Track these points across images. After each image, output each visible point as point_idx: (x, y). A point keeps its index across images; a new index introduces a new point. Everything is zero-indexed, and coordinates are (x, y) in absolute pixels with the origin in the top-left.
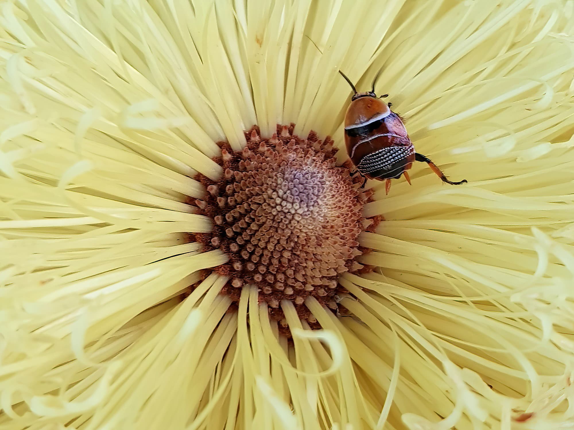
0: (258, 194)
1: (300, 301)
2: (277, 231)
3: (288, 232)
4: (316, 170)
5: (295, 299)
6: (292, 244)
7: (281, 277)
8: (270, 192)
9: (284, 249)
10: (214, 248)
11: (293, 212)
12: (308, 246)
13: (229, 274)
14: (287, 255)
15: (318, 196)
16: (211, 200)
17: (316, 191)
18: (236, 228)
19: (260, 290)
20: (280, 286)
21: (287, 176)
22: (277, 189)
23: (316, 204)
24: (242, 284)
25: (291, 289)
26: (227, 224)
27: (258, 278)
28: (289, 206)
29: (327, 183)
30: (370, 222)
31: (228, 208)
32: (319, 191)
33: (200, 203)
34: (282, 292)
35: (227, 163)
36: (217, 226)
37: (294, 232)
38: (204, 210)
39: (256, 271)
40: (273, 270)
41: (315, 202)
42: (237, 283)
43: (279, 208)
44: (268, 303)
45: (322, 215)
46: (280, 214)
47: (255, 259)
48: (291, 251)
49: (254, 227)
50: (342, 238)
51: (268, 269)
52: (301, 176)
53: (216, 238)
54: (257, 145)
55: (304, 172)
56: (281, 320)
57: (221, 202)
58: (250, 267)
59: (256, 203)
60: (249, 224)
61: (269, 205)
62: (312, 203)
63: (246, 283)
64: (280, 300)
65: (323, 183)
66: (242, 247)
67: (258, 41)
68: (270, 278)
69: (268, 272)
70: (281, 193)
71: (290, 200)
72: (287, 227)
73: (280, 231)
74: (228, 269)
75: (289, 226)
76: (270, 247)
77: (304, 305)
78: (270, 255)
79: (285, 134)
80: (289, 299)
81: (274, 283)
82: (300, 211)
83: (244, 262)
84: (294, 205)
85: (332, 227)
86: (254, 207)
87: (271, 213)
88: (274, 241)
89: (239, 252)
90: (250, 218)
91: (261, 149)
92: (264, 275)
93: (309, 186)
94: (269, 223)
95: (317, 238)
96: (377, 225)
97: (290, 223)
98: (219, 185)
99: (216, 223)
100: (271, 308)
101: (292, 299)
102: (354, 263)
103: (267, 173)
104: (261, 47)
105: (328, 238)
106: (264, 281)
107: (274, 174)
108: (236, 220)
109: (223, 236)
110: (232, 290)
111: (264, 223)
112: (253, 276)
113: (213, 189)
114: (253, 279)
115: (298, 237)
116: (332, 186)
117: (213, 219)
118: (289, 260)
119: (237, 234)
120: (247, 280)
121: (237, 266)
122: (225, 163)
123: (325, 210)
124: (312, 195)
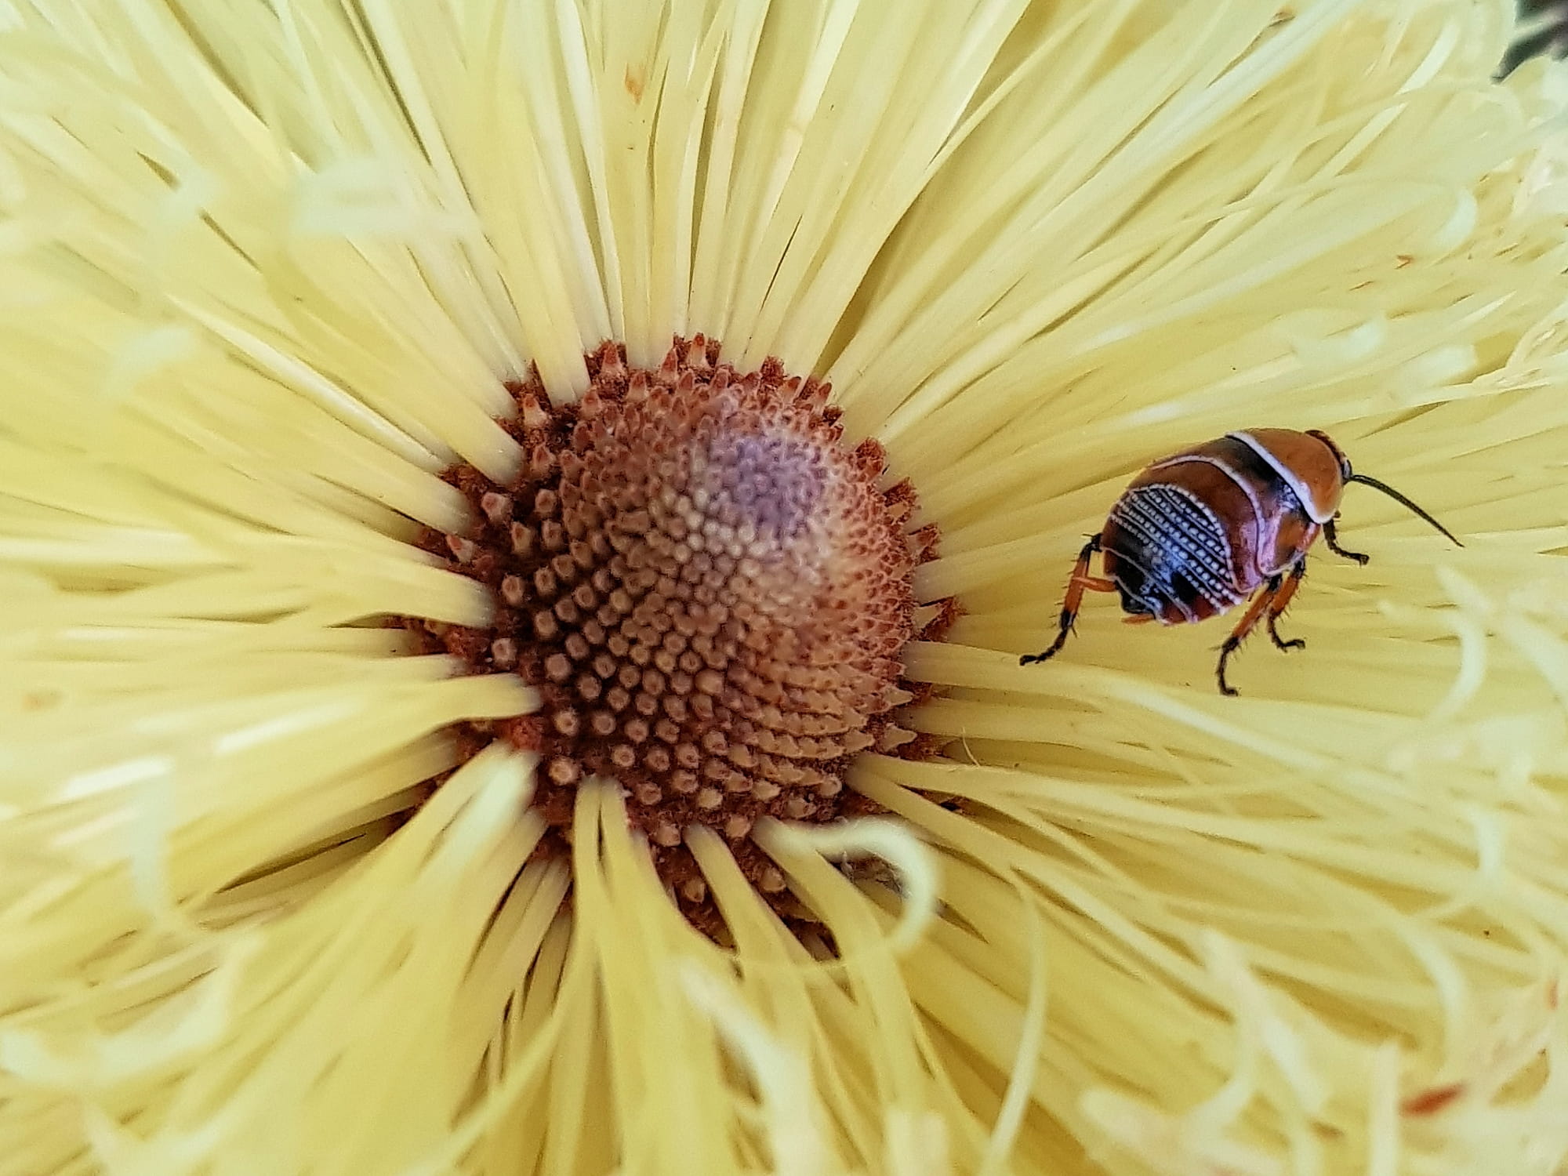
0: (631, 508)
1: (739, 827)
2: (686, 612)
3: (719, 613)
4: (798, 438)
5: (723, 823)
6: (730, 650)
7: (688, 754)
8: (669, 496)
9: (705, 667)
10: (497, 670)
11: (736, 550)
12: (773, 660)
13: (542, 746)
14: (712, 683)
15: (807, 509)
16: (491, 536)
17: (802, 494)
18: (566, 610)
19: (627, 793)
20: (683, 783)
21: (718, 451)
22: (691, 489)
23: (802, 530)
24: (579, 775)
25: (714, 792)
26: (538, 601)
27: (623, 757)
28: (726, 533)
29: (831, 474)
30: (931, 614)
31: (541, 554)
32: (809, 494)
33: (459, 546)
34: (691, 800)
35: (536, 433)
36: (510, 607)
37: (736, 613)
38: (470, 565)
39: (619, 737)
40: (670, 732)
41: (799, 524)
42: (564, 772)
43: (695, 541)
44: (648, 832)
45: (818, 565)
46: (697, 560)
47: (618, 700)
48: (724, 672)
49: (619, 602)
50: (864, 645)
51: (652, 730)
52: (760, 450)
53: (505, 642)
54: (622, 387)
55: (768, 441)
56: (684, 883)
57: (521, 540)
58: (604, 724)
59: (625, 533)
60: (603, 599)
61: (667, 534)
62: (791, 528)
63: (588, 770)
64: (683, 824)
65: (820, 474)
66: (581, 667)
67: (631, 85)
68: (658, 759)
69: (654, 740)
70: (702, 496)
71: (729, 515)
72: (717, 599)
73: (695, 610)
74: (541, 729)
75: (724, 595)
76: (664, 661)
77: (748, 840)
78: (661, 686)
79: (698, 360)
80: (709, 822)
81: (670, 773)
82: (758, 550)
83: (585, 709)
84: (741, 531)
85: (842, 605)
86: (620, 544)
87: (672, 558)
88: (675, 643)
89: (570, 683)
90: (610, 577)
91: (633, 394)
92: (641, 750)
93: (783, 479)
94: (666, 586)
95: (798, 633)
96: (948, 625)
97: (726, 584)
98: (514, 494)
99: (505, 599)
100: (659, 846)
101: (716, 821)
102: (889, 728)
103: (659, 448)
104: (638, 101)
105: (827, 638)
106: (640, 766)
107: (680, 448)
108: (563, 588)
109: (524, 635)
110: (550, 794)
111: (648, 590)
112: (609, 753)
113: (498, 505)
114: (608, 761)
115: (747, 627)
116: (843, 487)
117: (499, 587)
118: (716, 702)
119: (566, 629)
120: (594, 761)
121: (566, 722)
122: (531, 433)
123: (825, 552)
124: (792, 505)
